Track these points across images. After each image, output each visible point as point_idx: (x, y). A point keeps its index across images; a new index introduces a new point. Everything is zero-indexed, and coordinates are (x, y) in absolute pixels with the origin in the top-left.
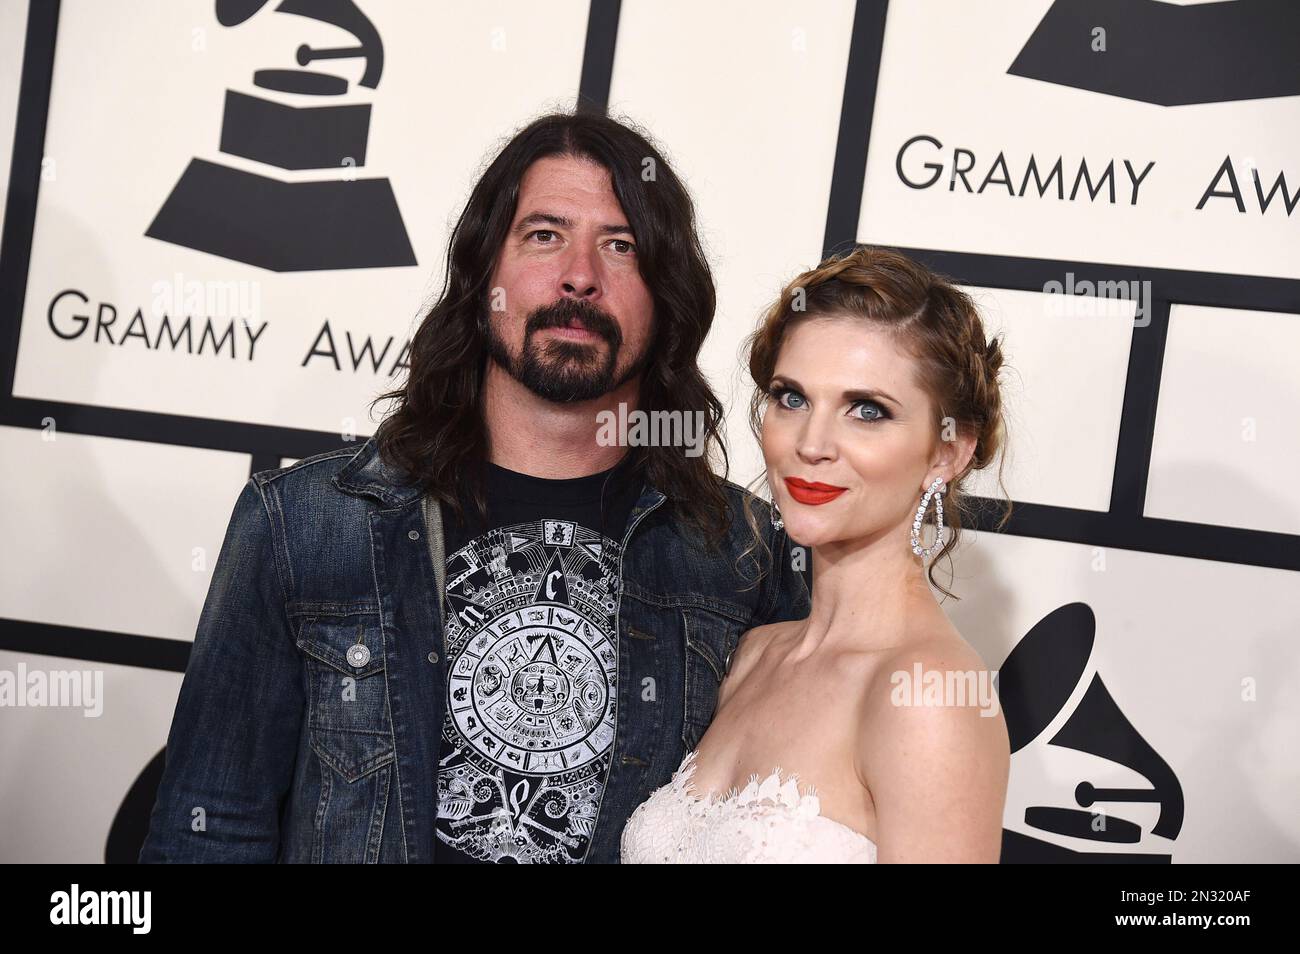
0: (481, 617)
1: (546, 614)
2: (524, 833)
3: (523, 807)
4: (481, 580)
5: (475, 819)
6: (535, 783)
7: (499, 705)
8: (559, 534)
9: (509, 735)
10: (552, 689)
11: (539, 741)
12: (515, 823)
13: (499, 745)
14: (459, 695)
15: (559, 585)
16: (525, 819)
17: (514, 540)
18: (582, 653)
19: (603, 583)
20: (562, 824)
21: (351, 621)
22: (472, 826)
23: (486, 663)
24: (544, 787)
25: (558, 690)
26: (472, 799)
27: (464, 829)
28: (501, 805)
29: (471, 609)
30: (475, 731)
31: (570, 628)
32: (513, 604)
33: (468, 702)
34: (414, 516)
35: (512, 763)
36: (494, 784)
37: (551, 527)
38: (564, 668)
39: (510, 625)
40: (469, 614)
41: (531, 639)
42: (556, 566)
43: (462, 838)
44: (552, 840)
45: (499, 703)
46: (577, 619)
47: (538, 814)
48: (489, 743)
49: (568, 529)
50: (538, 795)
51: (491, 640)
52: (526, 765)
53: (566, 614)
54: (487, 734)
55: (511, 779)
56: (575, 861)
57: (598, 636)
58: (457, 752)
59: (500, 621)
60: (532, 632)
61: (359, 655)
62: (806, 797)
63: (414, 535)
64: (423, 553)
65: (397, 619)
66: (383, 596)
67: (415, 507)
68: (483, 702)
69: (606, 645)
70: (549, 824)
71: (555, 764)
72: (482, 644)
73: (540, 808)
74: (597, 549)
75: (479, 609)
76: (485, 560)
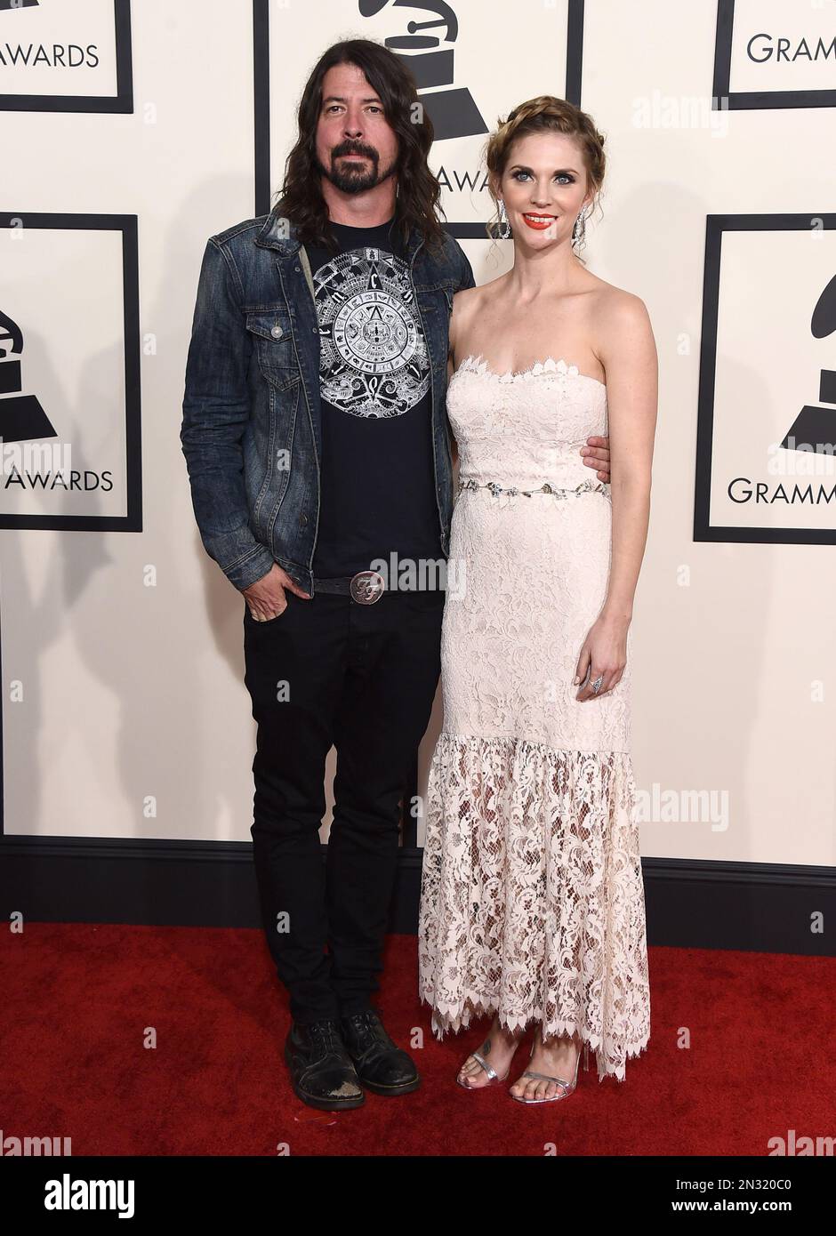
0: (343, 298)
1: (373, 296)
2: (378, 402)
3: (376, 390)
4: (340, 279)
5: (354, 398)
6: (380, 378)
7: (358, 342)
8: (372, 255)
9: (365, 356)
10: (382, 332)
11: (380, 357)
12: (373, 398)
13: (361, 361)
14: (339, 339)
15: (377, 280)
16: (377, 395)
17: (354, 258)
18: (393, 313)
19: (396, 278)
20: (394, 396)
21: (271, 314)
22: (354, 401)
23: (349, 323)
24: (384, 379)
25: (385, 332)
26: (352, 389)
27: (350, 403)
28: (366, 390)
29: (337, 294)
30: (349, 356)
31: (385, 301)
32: (357, 291)
33: (344, 342)
34: (296, 260)
35: (368, 370)
36: (361, 381)
37: (368, 251)
38: (386, 321)
39: (357, 303)
40: (336, 296)
41: (368, 309)
42: (374, 272)
43: (350, 408)
44: (391, 404)
45: (359, 341)
46: (388, 297)
47: (383, 392)
48: (356, 361)
49: (376, 251)
50: (382, 383)
51: (350, 311)
52: (374, 370)
53: (383, 295)
54: (355, 357)
55: (368, 377)
56: (402, 412)
57: (398, 304)
58: (342, 367)
59: (352, 301)
60: (368, 305)
61: (277, 332)
62: (571, 368)
63: (297, 270)
64: (302, 279)
65: (296, 312)
66: (288, 300)
67: (296, 256)
68: (351, 342)
69: (403, 309)
70: (388, 397)
71: (388, 368)
72: (345, 313)
73: (383, 389)
74: (391, 261)
75: (342, 294)
76: (341, 268)
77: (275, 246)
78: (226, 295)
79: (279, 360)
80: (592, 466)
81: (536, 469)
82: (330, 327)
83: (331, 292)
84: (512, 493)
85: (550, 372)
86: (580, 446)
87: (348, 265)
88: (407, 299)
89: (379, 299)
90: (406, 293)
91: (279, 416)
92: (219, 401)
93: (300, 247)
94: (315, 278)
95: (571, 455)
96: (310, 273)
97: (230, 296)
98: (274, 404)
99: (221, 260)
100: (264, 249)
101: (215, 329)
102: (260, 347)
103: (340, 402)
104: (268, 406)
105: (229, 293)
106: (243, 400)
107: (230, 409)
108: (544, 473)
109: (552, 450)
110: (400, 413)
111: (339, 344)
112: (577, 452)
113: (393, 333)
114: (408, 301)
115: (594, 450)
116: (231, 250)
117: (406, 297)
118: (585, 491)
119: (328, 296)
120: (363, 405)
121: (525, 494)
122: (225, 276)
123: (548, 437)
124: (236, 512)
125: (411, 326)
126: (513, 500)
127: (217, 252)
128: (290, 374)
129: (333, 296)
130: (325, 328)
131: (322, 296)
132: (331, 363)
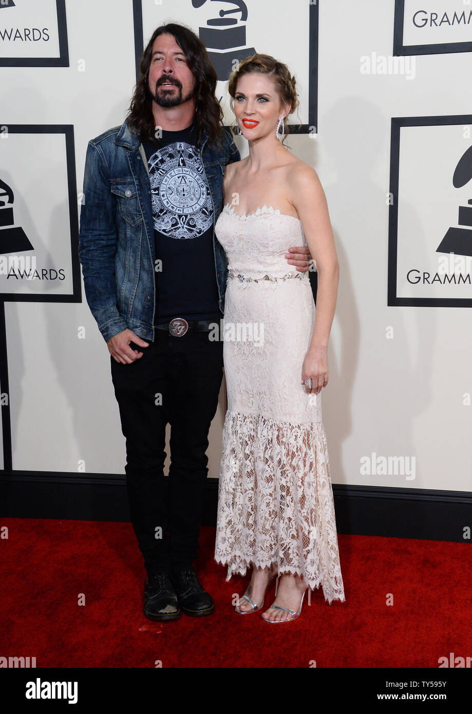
0: (164, 172)
1: (181, 170)
2: (186, 230)
3: (184, 223)
4: (162, 161)
5: (172, 228)
6: (186, 216)
7: (174, 197)
8: (180, 146)
9: (177, 205)
10: (187, 190)
11: (186, 205)
12: (183, 227)
13: (175, 208)
14: (163, 196)
15: (183, 161)
16: (185, 226)
17: (170, 149)
18: (192, 180)
19: (193, 159)
20: (194, 226)
21: (125, 184)
22: (172, 230)
23: (168, 186)
24: (189, 217)
26: (171, 223)
29: (161, 170)
30: (169, 205)
31: (188, 173)
32: (172, 168)
33: (166, 197)
34: (138, 153)
35: (179, 212)
36: (176, 218)
37: (178, 144)
38: (189, 184)
39: (173, 174)
41: (178, 177)
42: (181, 156)
43: (170, 234)
44: (193, 231)
45: (174, 196)
46: (189, 170)
48: (173, 208)
49: (183, 144)
50: (187, 219)
51: (168, 179)
52: (183, 212)
53: (186, 169)
54: (172, 205)
55: (180, 216)
56: (199, 235)
57: (195, 174)
58: (165, 211)
59: (169, 173)
60: (178, 176)
61: (128, 193)
62: (276, 210)
63: (139, 158)
64: (142, 163)
65: (139, 182)
66: (134, 176)
67: (137, 150)
68: (169, 197)
69: (198, 177)
70: (191, 227)
71: (190, 211)
72: (166, 181)
73: (188, 223)
74: (191, 149)
75: (164, 170)
76: (163, 155)
77: (126, 144)
78: (100, 173)
79: (131, 209)
80: (293, 264)
81: (261, 268)
82: (157, 189)
83: (158, 169)
84: (249, 280)
85: (265, 213)
86: (284, 253)
87: (167, 153)
88: (199, 171)
89: (184, 172)
90: (199, 168)
91: (132, 240)
92: (98, 233)
93: (140, 145)
94: (149, 162)
95: (280, 259)
96: (146, 160)
97: (102, 173)
98: (129, 233)
99: (96, 153)
100: (120, 146)
101: (95, 192)
102: (120, 202)
103: (164, 231)
104: (125, 234)
105: (101, 172)
106: (112, 232)
107: (105, 238)
108: (265, 270)
109: (269, 257)
110: (198, 235)
111: (163, 198)
112: (284, 256)
113: (192, 190)
114: (201, 172)
115: (293, 255)
116: (102, 148)
117: (199, 170)
118: (288, 278)
119: (156, 172)
120: (177, 232)
121: (255, 281)
122: (98, 162)
123: (265, 250)
124: (109, 298)
125: (202, 186)
126: (250, 284)
127: (94, 149)
128: (137, 217)
129: (159, 172)
130: (155, 190)
131: (153, 172)
132: (159, 209)
